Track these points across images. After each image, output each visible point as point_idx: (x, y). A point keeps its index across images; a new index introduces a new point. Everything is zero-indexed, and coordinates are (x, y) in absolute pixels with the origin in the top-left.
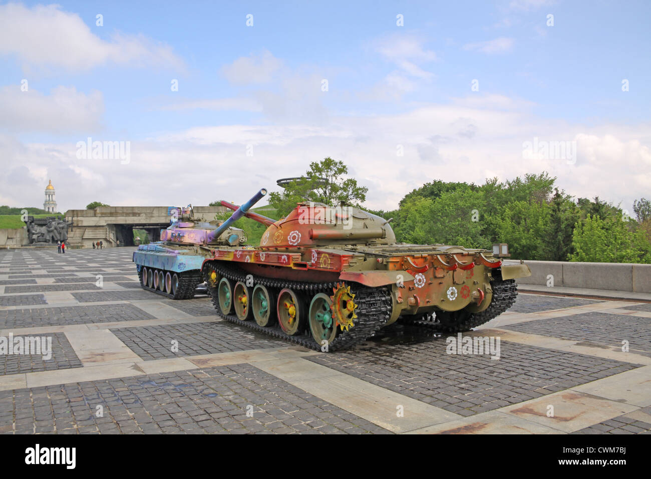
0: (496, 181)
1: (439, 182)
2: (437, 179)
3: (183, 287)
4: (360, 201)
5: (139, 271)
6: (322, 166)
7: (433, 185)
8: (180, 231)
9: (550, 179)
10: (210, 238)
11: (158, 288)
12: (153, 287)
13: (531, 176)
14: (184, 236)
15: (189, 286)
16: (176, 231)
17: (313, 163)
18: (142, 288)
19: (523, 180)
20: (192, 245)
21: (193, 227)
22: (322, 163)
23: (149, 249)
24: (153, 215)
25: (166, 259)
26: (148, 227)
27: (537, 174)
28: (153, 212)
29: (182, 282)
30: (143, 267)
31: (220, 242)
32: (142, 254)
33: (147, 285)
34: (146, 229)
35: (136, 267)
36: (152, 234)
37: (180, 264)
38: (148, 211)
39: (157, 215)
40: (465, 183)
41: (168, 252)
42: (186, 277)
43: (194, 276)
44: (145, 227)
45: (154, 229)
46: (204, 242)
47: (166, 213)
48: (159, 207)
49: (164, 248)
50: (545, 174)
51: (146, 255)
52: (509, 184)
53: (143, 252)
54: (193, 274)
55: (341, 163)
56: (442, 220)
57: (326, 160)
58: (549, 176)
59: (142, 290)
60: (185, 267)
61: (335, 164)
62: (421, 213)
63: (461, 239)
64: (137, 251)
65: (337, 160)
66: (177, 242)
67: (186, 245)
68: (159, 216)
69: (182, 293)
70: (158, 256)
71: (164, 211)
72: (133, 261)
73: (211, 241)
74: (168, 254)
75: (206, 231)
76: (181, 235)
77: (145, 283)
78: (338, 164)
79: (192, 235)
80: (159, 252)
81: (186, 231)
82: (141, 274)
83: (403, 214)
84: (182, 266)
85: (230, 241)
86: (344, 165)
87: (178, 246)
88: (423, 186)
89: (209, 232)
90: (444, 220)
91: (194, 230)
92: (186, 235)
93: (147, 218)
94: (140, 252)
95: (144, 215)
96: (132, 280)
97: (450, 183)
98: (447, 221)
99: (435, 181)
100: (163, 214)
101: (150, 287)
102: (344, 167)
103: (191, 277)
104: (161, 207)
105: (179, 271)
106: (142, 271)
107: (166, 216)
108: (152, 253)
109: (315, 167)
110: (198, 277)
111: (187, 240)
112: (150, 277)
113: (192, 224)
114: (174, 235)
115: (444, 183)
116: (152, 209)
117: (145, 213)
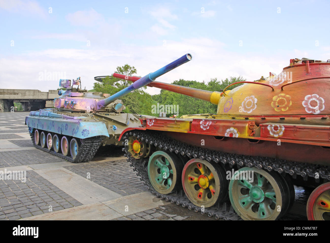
0: (216, 80)
1: (182, 80)
2: (182, 79)
3: (84, 152)
4: (144, 89)
5: (31, 132)
6: (123, 69)
7: (179, 82)
8: (73, 99)
9: (243, 80)
10: (99, 106)
11: (52, 149)
12: (46, 146)
13: (233, 78)
14: (76, 104)
15: (89, 150)
16: (69, 99)
17: (118, 67)
18: (35, 147)
19: (229, 80)
20: (83, 112)
21: (82, 96)
22: (123, 67)
23: (41, 115)
24: (26, 94)
25: (64, 125)
26: (22, 101)
27: (236, 77)
28: (26, 93)
29: (84, 147)
30: (34, 129)
31: (107, 109)
32: (35, 119)
33: (40, 144)
34: (21, 102)
35: (28, 129)
36: (24, 105)
37: (84, 130)
38: (23, 92)
39: (28, 94)
40: (195, 81)
41: (64, 118)
42: (88, 143)
43: (95, 141)
44: (21, 101)
45: (26, 102)
46: (93, 109)
47: (33, 94)
48: (29, 90)
49: (59, 114)
50: (241, 77)
51: (39, 119)
52: (223, 82)
53: (37, 117)
54: (94, 140)
55: (133, 68)
56: (191, 99)
57: (126, 66)
58: (243, 78)
59: (34, 148)
60: (89, 133)
61: (130, 68)
62: (175, 96)
63: (201, 110)
64: (28, 116)
65: (131, 66)
66: (70, 109)
67: (78, 112)
68: (29, 95)
69: (82, 157)
70: (53, 122)
71: (32, 92)
72: (26, 124)
73: (100, 108)
74: (65, 120)
75: (95, 99)
76: (74, 103)
77: (37, 143)
78: (132, 68)
79: (83, 103)
80: (53, 117)
81: (78, 100)
82: (33, 135)
83: (163, 96)
84: (85, 133)
85: (116, 109)
86: (135, 69)
87: (71, 112)
88: (174, 82)
89: (97, 100)
90: (192, 99)
91: (84, 98)
92: (78, 103)
93: (22, 96)
94: (32, 117)
95: (21, 94)
96: (22, 138)
97: (188, 81)
98: (194, 100)
99: (180, 80)
100: (32, 94)
101: (43, 146)
102: (135, 70)
103: (92, 143)
104: (31, 90)
105: (82, 137)
106: (34, 132)
107: (33, 95)
108: (46, 118)
109: (120, 69)
110: (99, 142)
111: (79, 107)
112: (42, 138)
113: (81, 94)
114: (67, 103)
115: (185, 81)
116: (25, 91)
117: (21, 93)
